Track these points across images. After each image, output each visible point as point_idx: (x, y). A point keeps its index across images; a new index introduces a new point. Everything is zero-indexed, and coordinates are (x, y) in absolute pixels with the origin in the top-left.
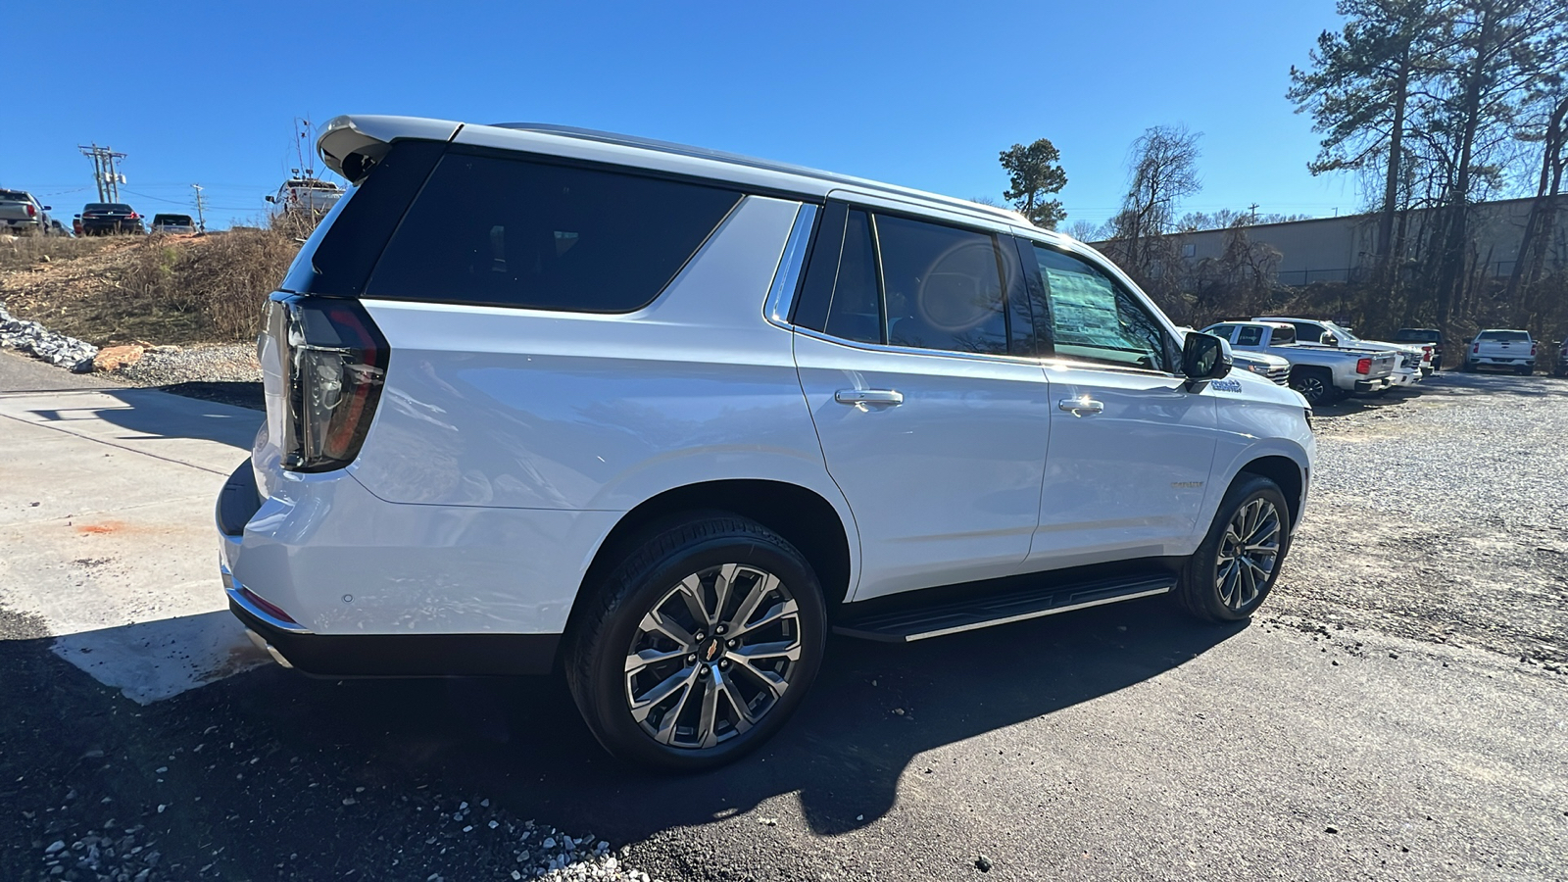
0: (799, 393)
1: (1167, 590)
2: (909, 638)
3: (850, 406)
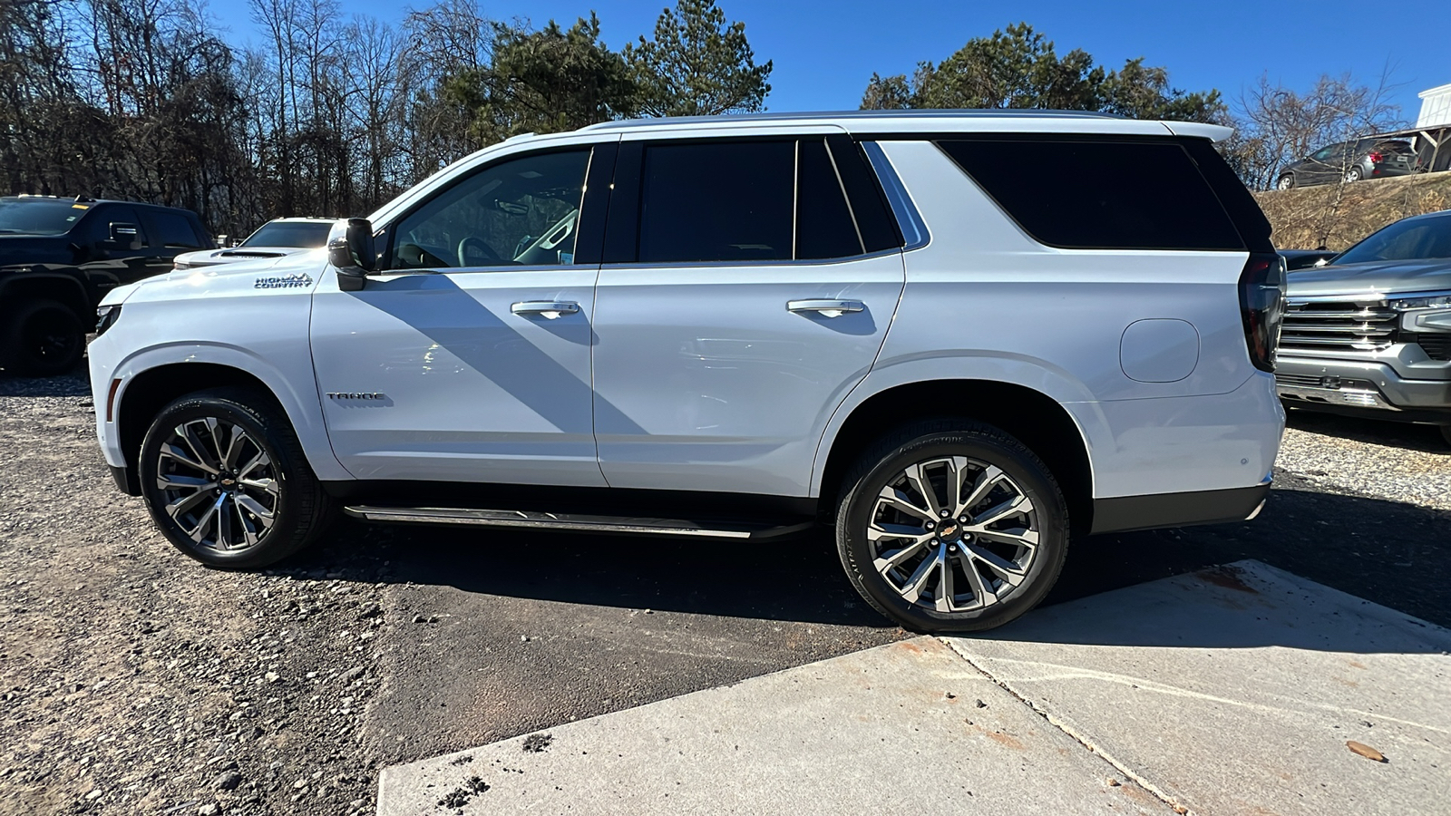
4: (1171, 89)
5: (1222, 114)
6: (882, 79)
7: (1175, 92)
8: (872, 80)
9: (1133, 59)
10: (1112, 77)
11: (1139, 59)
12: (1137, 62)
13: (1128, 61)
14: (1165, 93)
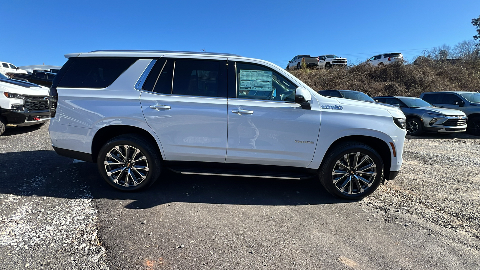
0: (140, 106)
1: (299, 179)
2: (182, 173)
3: (154, 109)
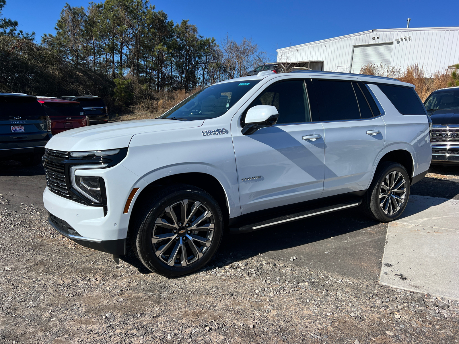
4: (199, 35)
5: (217, 48)
6: (72, 8)
7: (200, 36)
8: (66, 7)
9: (185, 20)
10: (177, 26)
11: (187, 20)
12: (187, 21)
13: (183, 20)
14: (197, 36)
